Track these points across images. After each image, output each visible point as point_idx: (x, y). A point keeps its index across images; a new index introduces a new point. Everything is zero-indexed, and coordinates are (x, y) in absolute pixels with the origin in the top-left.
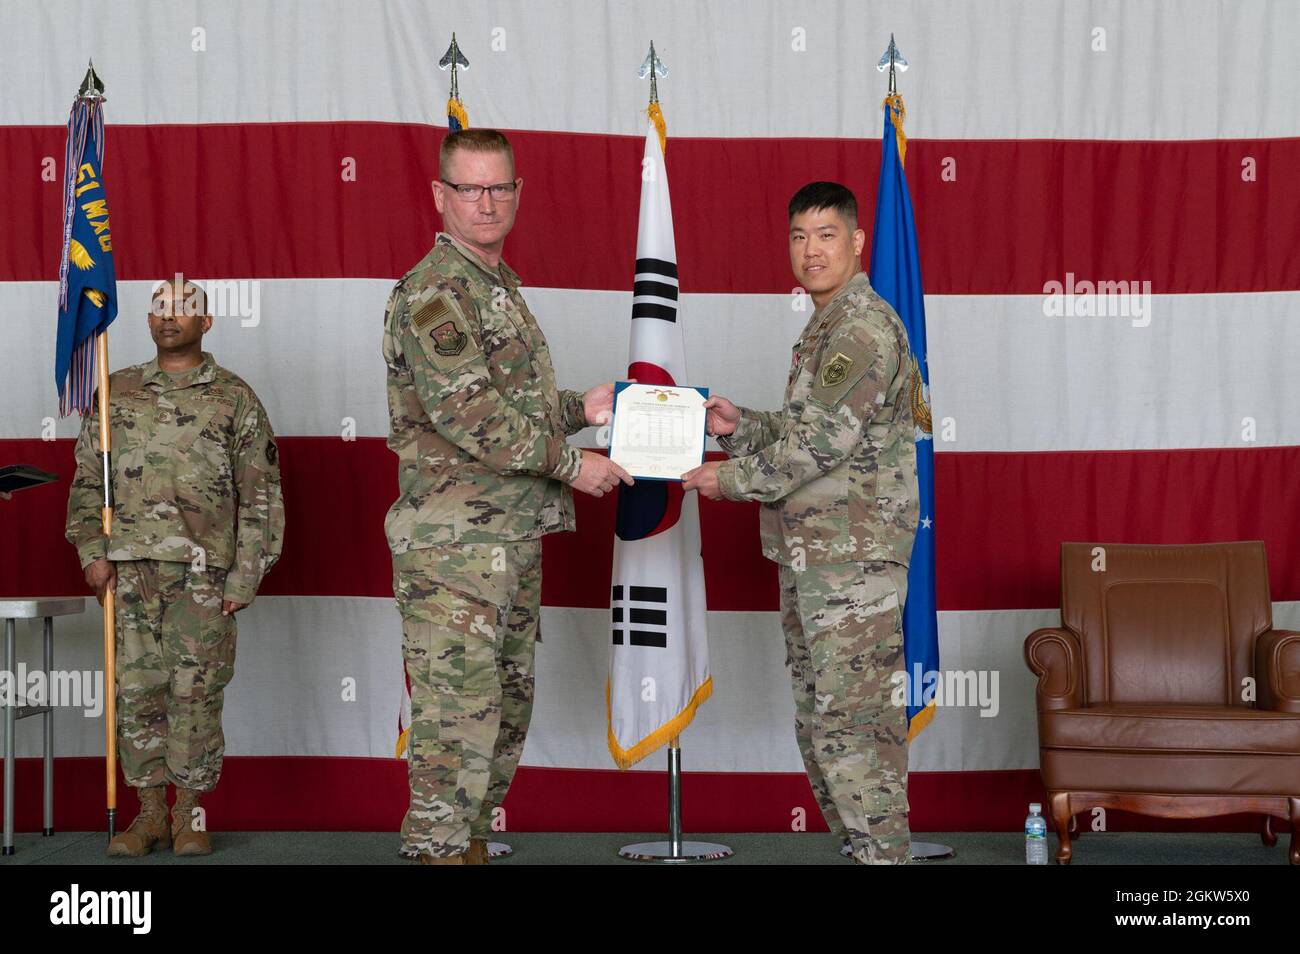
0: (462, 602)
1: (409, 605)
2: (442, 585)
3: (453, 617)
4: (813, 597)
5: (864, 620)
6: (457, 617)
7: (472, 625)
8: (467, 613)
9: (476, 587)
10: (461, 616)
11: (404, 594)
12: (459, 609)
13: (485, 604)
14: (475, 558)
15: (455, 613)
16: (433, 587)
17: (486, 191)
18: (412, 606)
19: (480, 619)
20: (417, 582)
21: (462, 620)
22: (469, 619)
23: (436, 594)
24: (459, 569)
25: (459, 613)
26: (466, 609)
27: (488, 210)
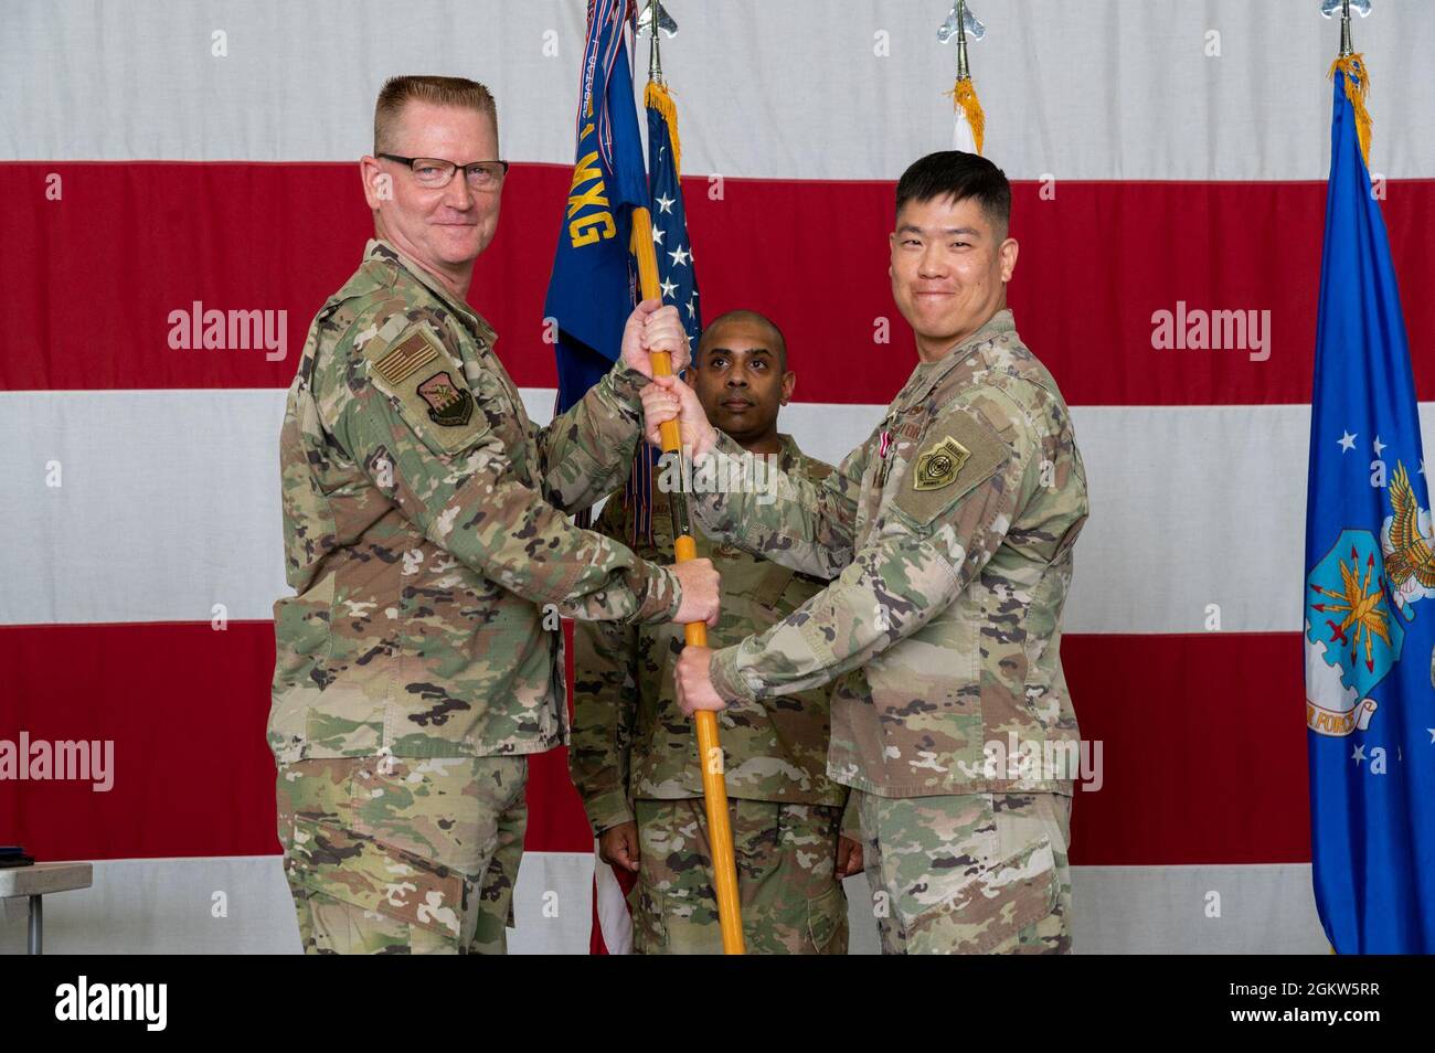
0: (404, 869)
1: (312, 873)
2: (370, 839)
3: (389, 895)
4: (911, 854)
5: (997, 893)
6: (396, 895)
7: (421, 909)
8: (413, 888)
9: (429, 843)
10: (403, 894)
11: (303, 854)
12: (400, 880)
13: (442, 872)
14: (428, 794)
15: (392, 888)
16: (353, 843)
17: (460, 172)
18: (318, 877)
19: (434, 898)
20: (326, 834)
21: (403, 900)
22: (416, 899)
23: (359, 854)
24: (400, 813)
25: (400, 888)
26: (410, 880)
27: (463, 204)
